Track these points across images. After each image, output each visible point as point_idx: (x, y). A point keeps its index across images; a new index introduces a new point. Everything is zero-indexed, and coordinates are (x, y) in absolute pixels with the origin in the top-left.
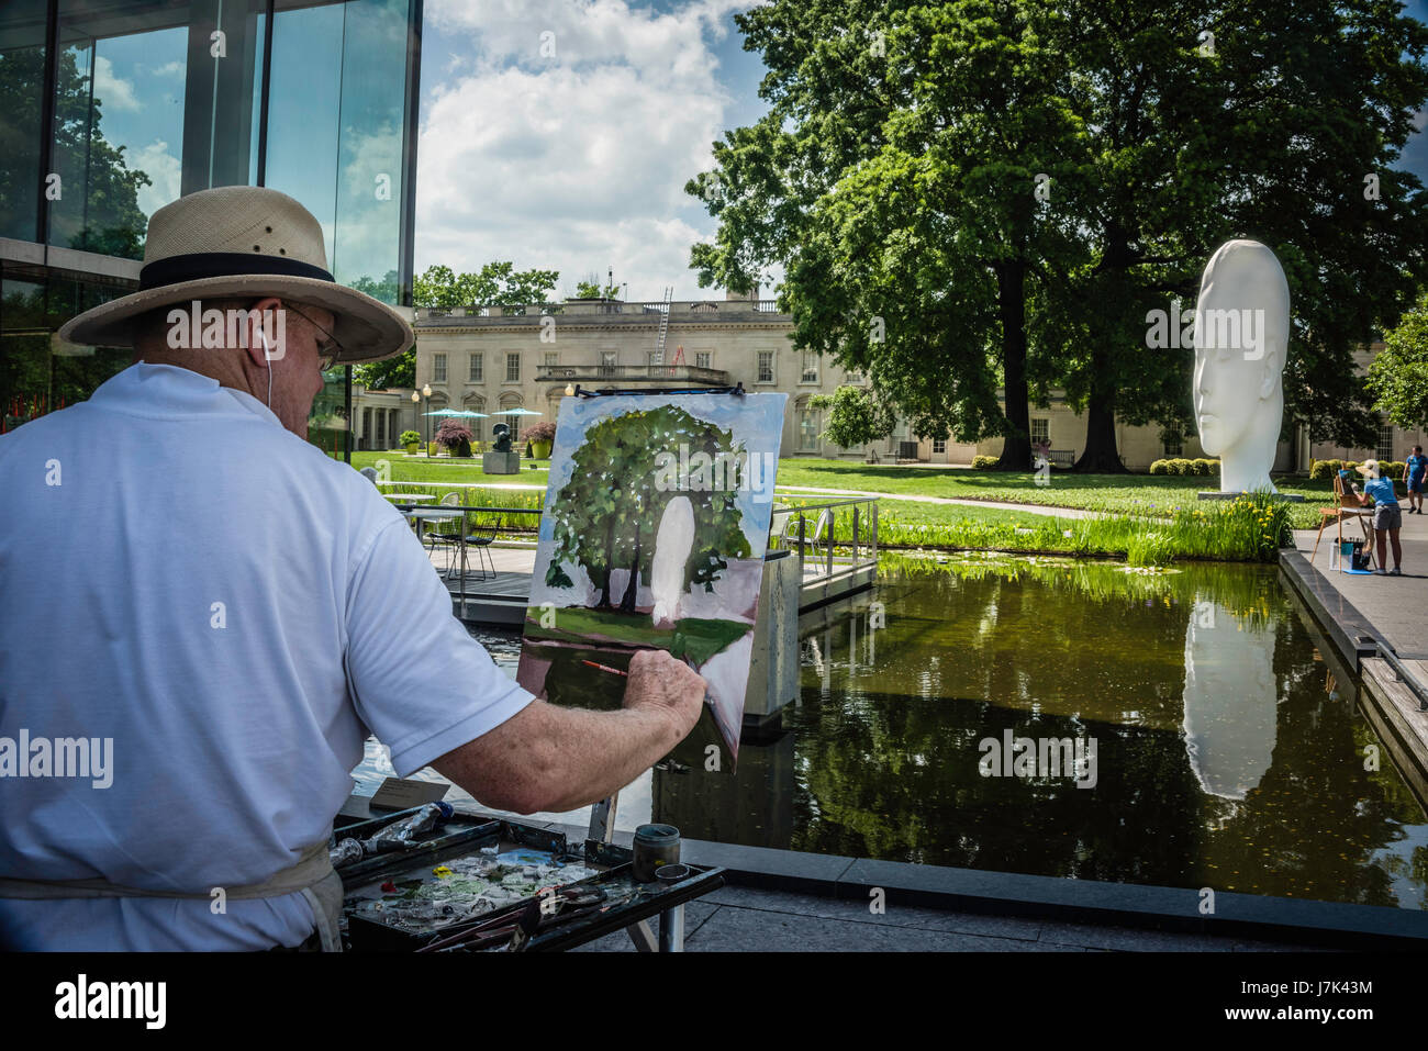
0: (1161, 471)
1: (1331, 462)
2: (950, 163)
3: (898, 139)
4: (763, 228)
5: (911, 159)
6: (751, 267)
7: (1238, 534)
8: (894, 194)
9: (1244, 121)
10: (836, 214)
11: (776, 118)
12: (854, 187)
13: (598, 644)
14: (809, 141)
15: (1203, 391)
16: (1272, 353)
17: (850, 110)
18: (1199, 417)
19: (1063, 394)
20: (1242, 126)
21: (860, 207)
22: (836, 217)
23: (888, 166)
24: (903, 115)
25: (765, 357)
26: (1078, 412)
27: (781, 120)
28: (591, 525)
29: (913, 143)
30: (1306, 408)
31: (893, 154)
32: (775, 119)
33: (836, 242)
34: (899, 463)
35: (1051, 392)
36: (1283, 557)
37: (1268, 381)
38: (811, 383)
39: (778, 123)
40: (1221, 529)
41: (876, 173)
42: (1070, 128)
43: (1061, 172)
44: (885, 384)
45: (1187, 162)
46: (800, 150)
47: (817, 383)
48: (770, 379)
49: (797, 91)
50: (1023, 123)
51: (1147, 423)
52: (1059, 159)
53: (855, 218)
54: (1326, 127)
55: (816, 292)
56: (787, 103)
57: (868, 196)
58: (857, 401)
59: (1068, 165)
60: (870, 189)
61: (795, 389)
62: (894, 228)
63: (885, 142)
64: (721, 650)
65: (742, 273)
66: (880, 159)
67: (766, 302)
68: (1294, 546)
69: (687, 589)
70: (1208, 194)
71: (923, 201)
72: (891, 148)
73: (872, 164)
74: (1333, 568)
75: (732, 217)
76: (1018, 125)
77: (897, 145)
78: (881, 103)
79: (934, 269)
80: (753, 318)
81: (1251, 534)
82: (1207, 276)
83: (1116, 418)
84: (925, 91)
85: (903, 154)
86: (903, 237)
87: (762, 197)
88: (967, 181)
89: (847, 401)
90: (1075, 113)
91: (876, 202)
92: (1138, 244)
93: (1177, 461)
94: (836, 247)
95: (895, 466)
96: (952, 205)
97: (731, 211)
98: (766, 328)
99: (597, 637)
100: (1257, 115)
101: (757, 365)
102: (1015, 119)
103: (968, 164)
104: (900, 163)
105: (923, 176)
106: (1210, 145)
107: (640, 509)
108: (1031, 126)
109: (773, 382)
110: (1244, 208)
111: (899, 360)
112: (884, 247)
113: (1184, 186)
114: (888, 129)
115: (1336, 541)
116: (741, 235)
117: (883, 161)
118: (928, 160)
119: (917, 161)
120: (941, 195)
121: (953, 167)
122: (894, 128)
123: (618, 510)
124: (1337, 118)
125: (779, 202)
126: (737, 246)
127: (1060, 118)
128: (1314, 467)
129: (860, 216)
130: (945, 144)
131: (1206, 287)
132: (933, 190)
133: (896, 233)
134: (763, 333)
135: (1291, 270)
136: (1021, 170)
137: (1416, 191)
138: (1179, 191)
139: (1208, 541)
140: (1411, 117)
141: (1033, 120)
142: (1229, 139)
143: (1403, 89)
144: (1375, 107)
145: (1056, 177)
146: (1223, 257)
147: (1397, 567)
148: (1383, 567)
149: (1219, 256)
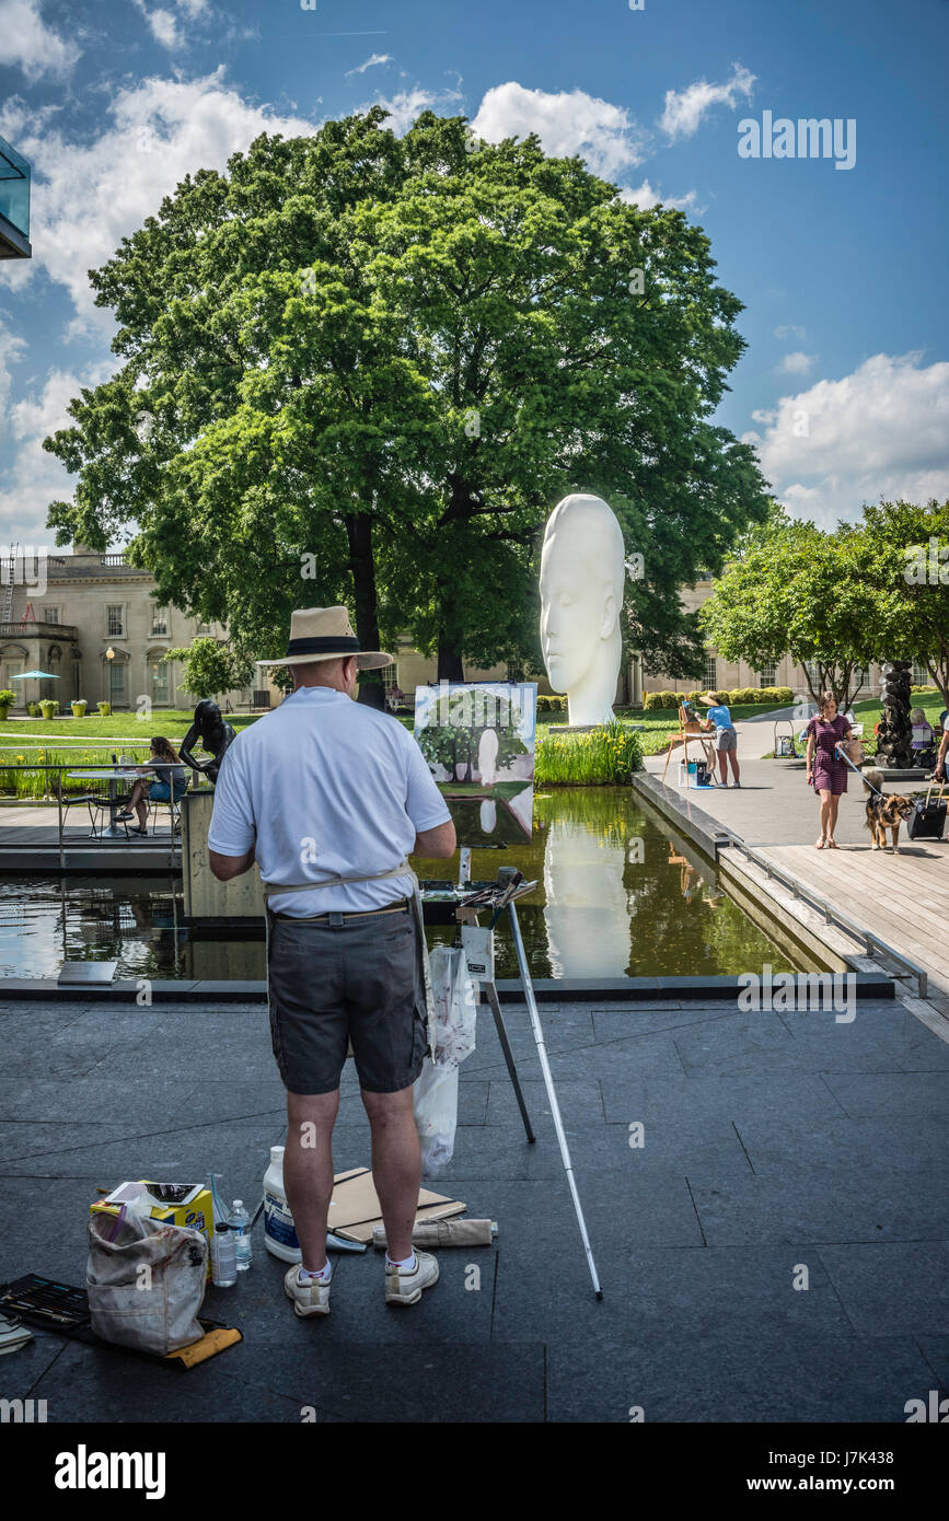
1: (662, 694)
2: (304, 422)
3: (253, 399)
4: (120, 485)
5: (266, 418)
6: (109, 524)
7: (595, 762)
8: (252, 454)
9: (578, 382)
10: (195, 472)
11: (129, 374)
12: (212, 446)
13: (453, 798)
14: (165, 399)
15: (550, 634)
16: (611, 597)
17: (203, 368)
18: (547, 656)
19: (409, 639)
20: (576, 387)
21: (219, 465)
22: (195, 475)
23: (244, 425)
24: (257, 376)
25: (114, 612)
26: (428, 655)
27: (135, 376)
28: (443, 745)
29: (266, 403)
30: (639, 644)
31: (248, 413)
32: (128, 376)
33: (194, 498)
34: (253, 712)
35: (399, 638)
36: (637, 780)
37: (607, 623)
38: (161, 636)
39: (131, 380)
40: (580, 758)
41: (233, 432)
42: (417, 388)
43: (410, 430)
44: (243, 634)
45: (526, 420)
46: (157, 408)
47: (168, 635)
48: (120, 633)
49: (151, 348)
50: (373, 384)
51: (495, 665)
52: (407, 418)
53: (214, 475)
54: (652, 387)
55: (176, 549)
56: (140, 360)
57: (226, 454)
58: (214, 652)
59: (416, 424)
60: (227, 448)
61: (147, 643)
62: (250, 484)
63: (240, 401)
64: (517, 794)
65: (101, 530)
66: (236, 417)
67: (113, 556)
68: (644, 770)
69: (497, 769)
70: (546, 449)
71: (280, 459)
72: (247, 407)
73: (228, 423)
74: (683, 784)
75: (91, 475)
77: (252, 405)
78: (231, 361)
79: (291, 523)
80: (101, 573)
81: (607, 761)
82: (550, 528)
83: (464, 661)
84: (279, 353)
85: (259, 414)
86: (257, 492)
87: (120, 453)
88: (322, 439)
89: (203, 652)
90: (420, 373)
91: (234, 460)
92: (479, 495)
94: (194, 503)
95: (248, 715)
96: (307, 463)
97: (90, 469)
98: (115, 582)
99: (453, 794)
100: (589, 376)
101: (106, 620)
102: (364, 380)
103: (322, 423)
104: (256, 421)
105: (279, 434)
106: (547, 405)
107: (469, 736)
108: (381, 386)
109: (123, 636)
110: (579, 461)
111: (258, 611)
112: (240, 503)
113: (524, 443)
114: (243, 389)
115: (683, 762)
116: (100, 493)
117: (239, 419)
118: (282, 418)
119: (272, 420)
120: (296, 453)
121: (307, 425)
122: (249, 388)
123: (456, 737)
124: (661, 378)
125: (135, 459)
126: (95, 503)
127: (406, 378)
128: (646, 699)
129: (219, 474)
130: (298, 403)
131: (549, 537)
132: (289, 447)
133: (252, 490)
134: (111, 588)
135: (623, 518)
136: (372, 429)
137: (731, 445)
138: (520, 447)
139: (570, 769)
140: (724, 376)
141: (382, 381)
142: (564, 398)
143: (717, 351)
144: (693, 367)
145: (406, 435)
146: (563, 511)
147: (737, 781)
148: (725, 781)
149: (561, 508)
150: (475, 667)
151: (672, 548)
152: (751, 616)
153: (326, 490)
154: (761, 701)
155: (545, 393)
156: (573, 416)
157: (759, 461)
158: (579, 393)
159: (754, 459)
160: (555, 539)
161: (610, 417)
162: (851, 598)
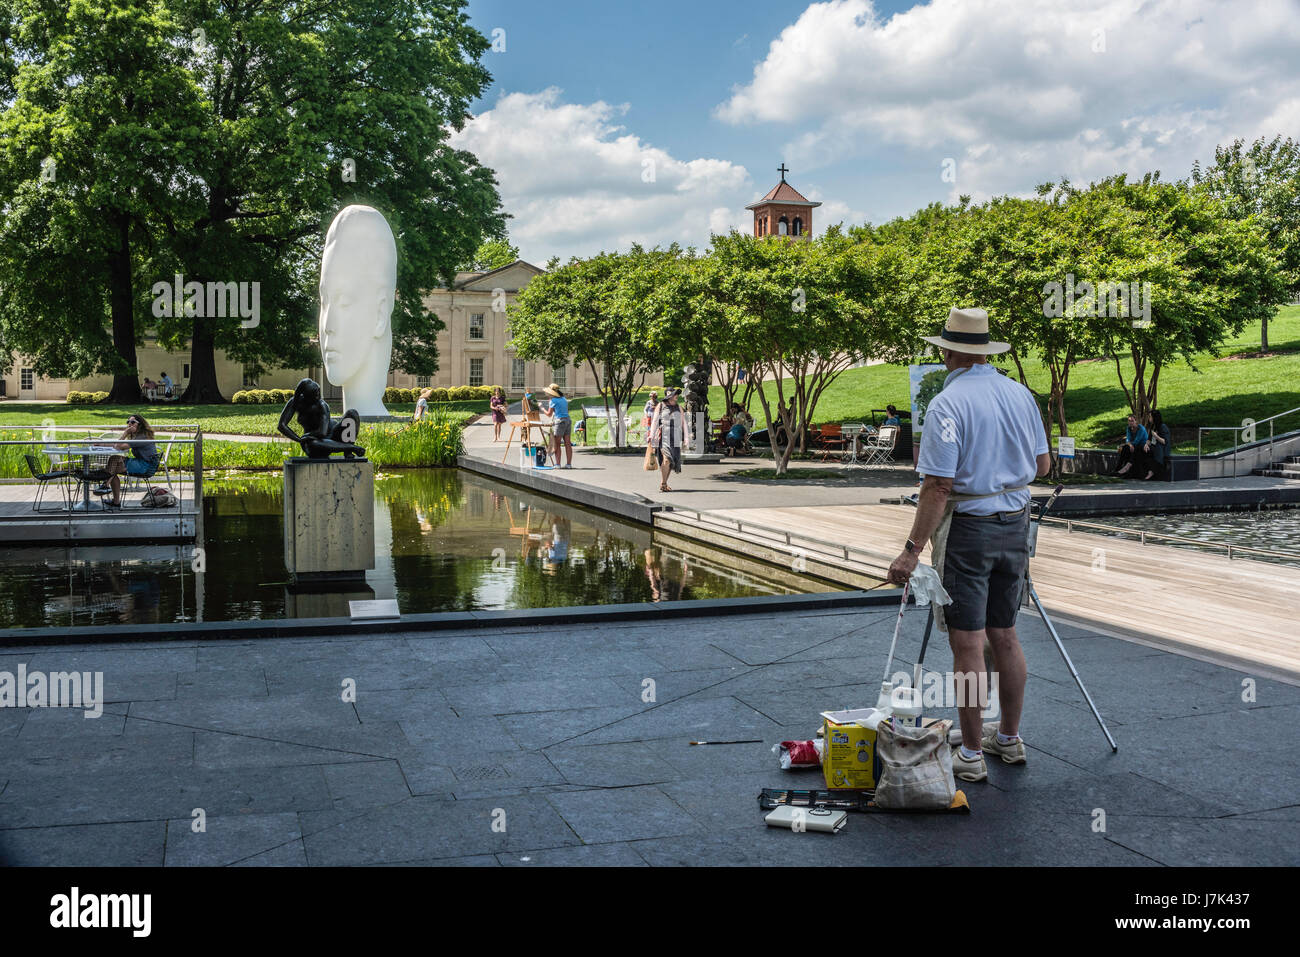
0: (242, 401)
2: (83, 120)
3: (30, 94)
5: (45, 114)
7: (425, 447)
8: (31, 147)
9: (344, 102)
15: (328, 332)
16: (384, 300)
18: (325, 353)
23: (22, 121)
29: (45, 99)
31: (25, 108)
37: (380, 324)
41: (12, 125)
43: (188, 136)
50: (153, 89)
52: (185, 124)
54: (412, 112)
59: (194, 130)
62: (25, 178)
63: (18, 96)
66: (15, 112)
68: (465, 454)
71: (58, 155)
72: (24, 102)
73: (7, 116)
74: (525, 466)
76: (147, 90)
77: (29, 100)
81: (435, 446)
82: (331, 235)
84: (60, 52)
85: (37, 109)
86: (32, 186)
88: (103, 139)
92: (233, 200)
93: (256, 391)
96: (86, 160)
100: (354, 97)
103: (103, 123)
104: (35, 117)
105: (58, 131)
106: (317, 121)
112: (13, 195)
113: (299, 154)
114: (20, 84)
115: (524, 446)
117: (18, 114)
118: (61, 115)
119: (51, 117)
120: (76, 149)
121: (87, 124)
122: (25, 83)
127: (185, 87)
130: (77, 102)
131: (330, 243)
132: (69, 144)
137: (474, 167)
138: (292, 159)
139: (402, 453)
140: (467, 106)
141: (163, 87)
142: (331, 116)
143: (464, 83)
144: (441, 96)
145: (184, 140)
146: (344, 219)
147: (569, 463)
148: (559, 463)
149: (341, 218)
150: (234, 360)
151: (421, 258)
152: (557, 322)
153: (105, 187)
154: (476, 398)
155: (314, 110)
156: (339, 133)
157: (497, 184)
158: (347, 112)
159: (493, 181)
160: (336, 245)
161: (373, 136)
162: (705, 310)
